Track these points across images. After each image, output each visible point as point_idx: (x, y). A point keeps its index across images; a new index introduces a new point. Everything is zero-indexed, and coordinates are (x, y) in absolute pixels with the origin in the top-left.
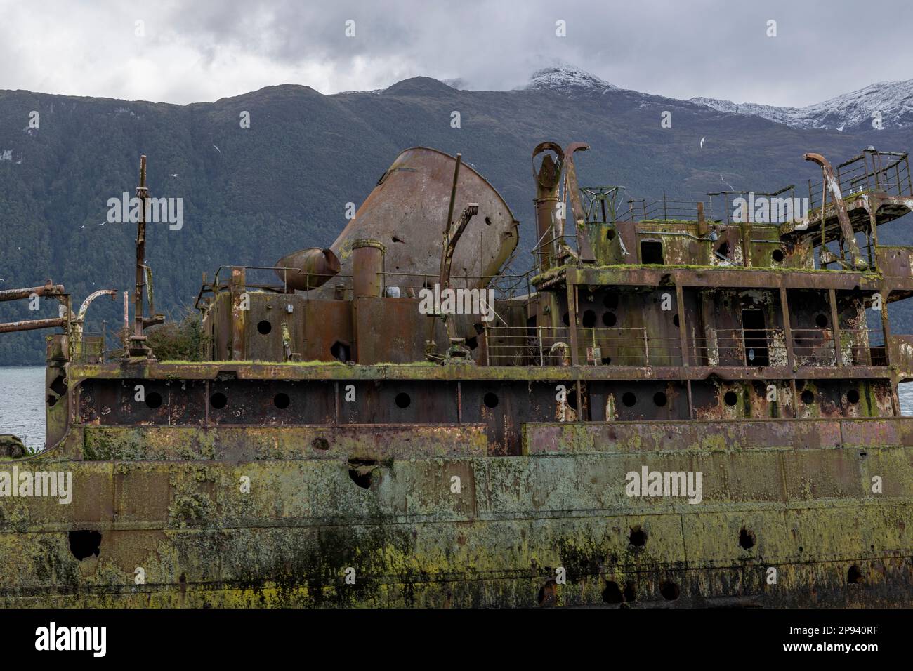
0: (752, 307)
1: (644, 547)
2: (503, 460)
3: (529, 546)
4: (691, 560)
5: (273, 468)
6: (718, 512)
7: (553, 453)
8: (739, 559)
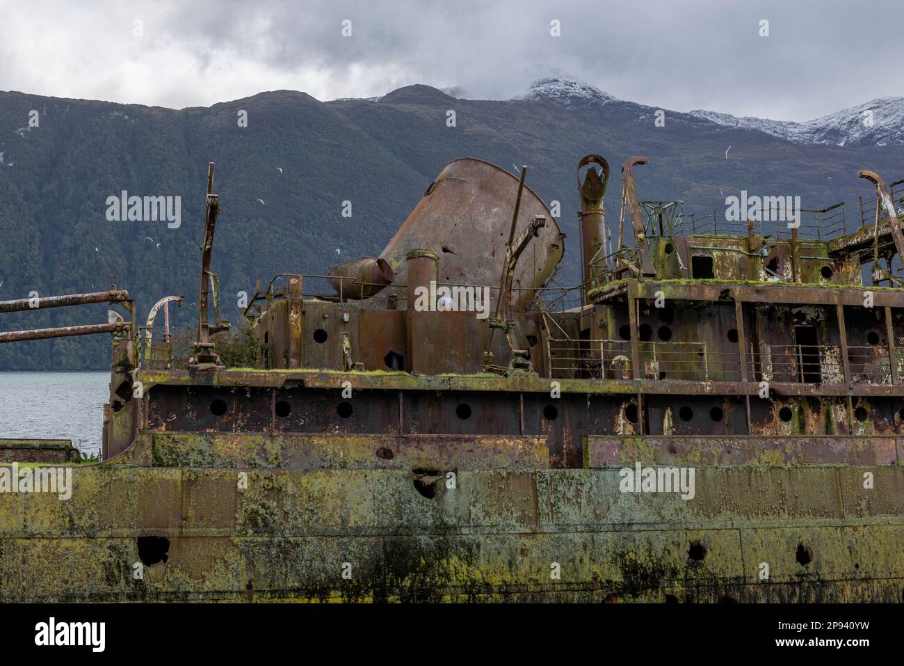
0: (804, 323)
1: (703, 562)
2: (565, 472)
3: (591, 559)
4: (749, 575)
5: (339, 477)
6: (775, 528)
7: (614, 466)
8: (797, 575)
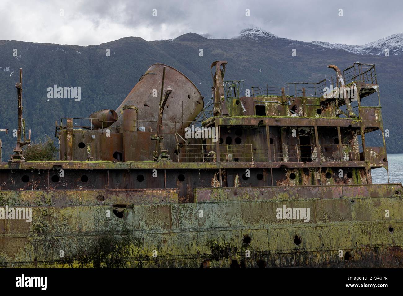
0: (304, 135)
1: (250, 244)
2: (184, 205)
3: (196, 244)
4: (272, 250)
5: (78, 209)
6: (284, 228)
7: (208, 202)
8: (294, 249)
